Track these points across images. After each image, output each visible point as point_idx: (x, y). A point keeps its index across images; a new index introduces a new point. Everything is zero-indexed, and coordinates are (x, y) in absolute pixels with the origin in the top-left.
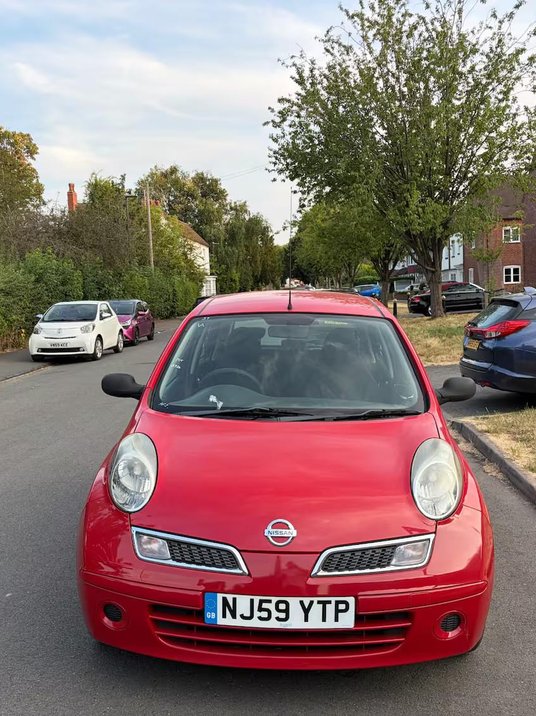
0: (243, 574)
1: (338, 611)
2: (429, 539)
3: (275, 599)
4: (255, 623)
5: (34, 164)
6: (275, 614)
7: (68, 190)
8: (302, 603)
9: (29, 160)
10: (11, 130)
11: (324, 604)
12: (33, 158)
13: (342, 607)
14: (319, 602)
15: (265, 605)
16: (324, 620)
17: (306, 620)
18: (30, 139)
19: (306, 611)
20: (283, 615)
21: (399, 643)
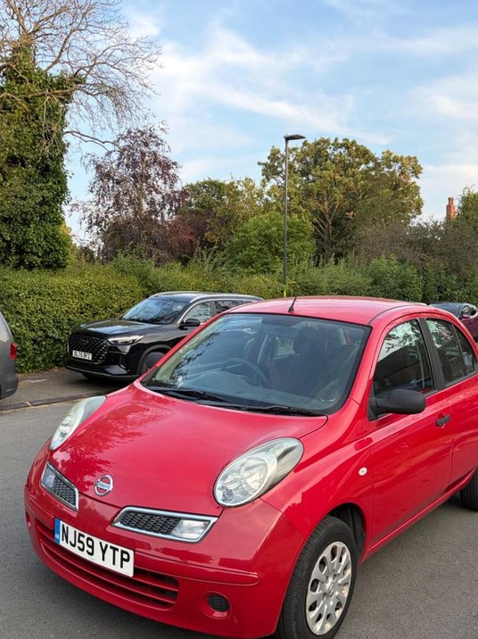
0: (75, 510)
1: (122, 559)
2: (209, 521)
3: (87, 536)
4: (75, 551)
5: (419, 182)
6: (87, 548)
7: (447, 204)
8: (101, 543)
9: (413, 179)
10: (400, 155)
11: (115, 549)
12: (417, 177)
13: (125, 556)
14: (111, 547)
15: (81, 539)
16: (114, 564)
17: (103, 559)
18: (416, 161)
19: (104, 551)
20: (90, 550)
21: (171, 605)
